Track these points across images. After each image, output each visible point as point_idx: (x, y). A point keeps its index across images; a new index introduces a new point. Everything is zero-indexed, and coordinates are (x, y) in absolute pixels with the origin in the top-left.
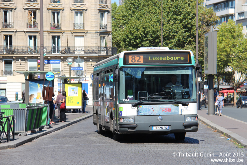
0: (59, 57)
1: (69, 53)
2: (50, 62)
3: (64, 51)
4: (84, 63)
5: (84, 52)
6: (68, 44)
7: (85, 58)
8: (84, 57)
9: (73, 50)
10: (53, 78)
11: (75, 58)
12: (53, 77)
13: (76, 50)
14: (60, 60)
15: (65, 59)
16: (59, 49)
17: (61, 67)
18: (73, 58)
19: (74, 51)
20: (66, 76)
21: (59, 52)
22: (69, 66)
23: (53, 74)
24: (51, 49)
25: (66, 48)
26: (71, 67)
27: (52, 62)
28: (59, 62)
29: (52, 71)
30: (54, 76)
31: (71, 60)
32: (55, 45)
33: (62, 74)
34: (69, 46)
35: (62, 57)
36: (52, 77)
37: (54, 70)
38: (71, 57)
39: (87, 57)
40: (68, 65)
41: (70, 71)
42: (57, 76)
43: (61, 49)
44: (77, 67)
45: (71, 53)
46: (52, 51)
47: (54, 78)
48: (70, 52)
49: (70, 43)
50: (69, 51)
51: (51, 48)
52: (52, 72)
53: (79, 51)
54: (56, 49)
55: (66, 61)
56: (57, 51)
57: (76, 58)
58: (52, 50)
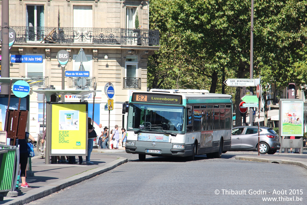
0: (41, 48)
1: (61, 42)
2: (22, 60)
3: (51, 38)
4: (91, 62)
5: (92, 40)
6: (60, 22)
7: (94, 51)
8: (92, 49)
9: (70, 35)
10: (28, 92)
11: (74, 52)
12: (27, 90)
13: (75, 34)
14: (43, 55)
15: (53, 54)
16: (42, 33)
17: (46, 69)
18: (70, 51)
19: (72, 38)
20: (54, 89)
21: (42, 39)
22: (61, 68)
23: (28, 85)
24: (24, 33)
25: (55, 32)
26: (65, 70)
27: (26, 59)
28: (40, 59)
29: (26, 78)
30: (30, 88)
31: (66, 56)
32: (33, 24)
33: (47, 83)
34: (61, 26)
35: (46, 50)
36: (25, 90)
37: (30, 75)
38: (66, 49)
39: (98, 49)
40: (59, 65)
41: (63, 78)
42: (35, 88)
43: (45, 33)
44: (78, 70)
45: (67, 41)
46: (28, 37)
47: (31, 92)
48: (63, 40)
49: (64, 21)
50: (63, 37)
51: (24, 31)
52: (26, 80)
53: (82, 37)
54: (36, 31)
55: (55, 57)
56: (37, 38)
57: (76, 52)
58: (26, 35)
